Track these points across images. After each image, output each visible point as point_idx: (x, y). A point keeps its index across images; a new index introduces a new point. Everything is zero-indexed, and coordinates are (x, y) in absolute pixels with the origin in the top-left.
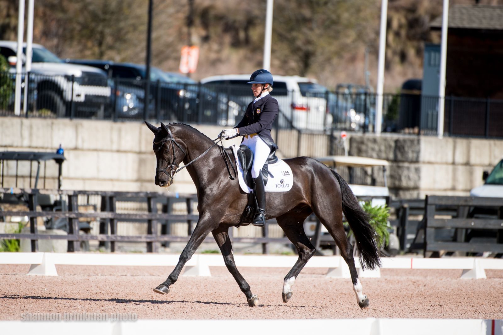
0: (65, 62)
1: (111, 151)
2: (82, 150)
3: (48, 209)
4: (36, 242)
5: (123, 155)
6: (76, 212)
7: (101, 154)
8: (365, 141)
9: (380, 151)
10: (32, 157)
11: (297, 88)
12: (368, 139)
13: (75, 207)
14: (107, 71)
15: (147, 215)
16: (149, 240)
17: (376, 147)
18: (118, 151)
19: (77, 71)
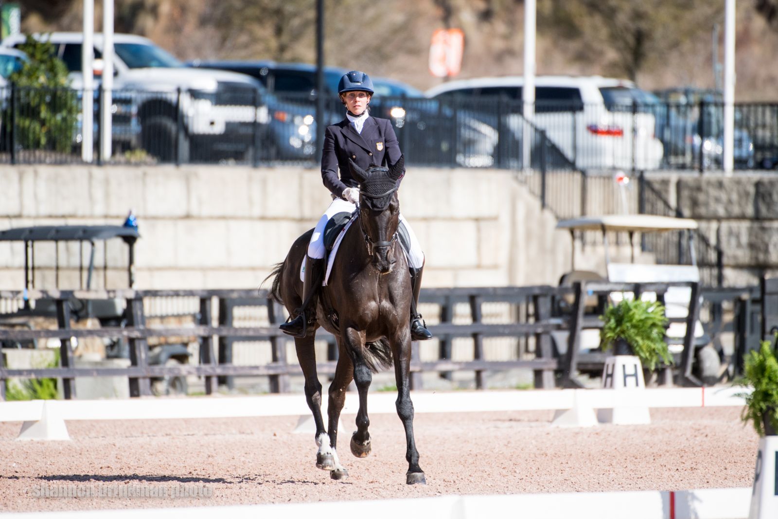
0: (191, 66)
1: (251, 218)
2: (199, 218)
3: (113, 323)
4: (72, 382)
5: (272, 225)
6: (141, 327)
7: (233, 224)
8: (704, 186)
9: (730, 202)
10: (80, 234)
11: (598, 98)
12: (709, 183)
13: (139, 319)
14: (262, 80)
15: (266, 329)
16: (272, 372)
17: (724, 196)
18: (263, 218)
19: (208, 81)
